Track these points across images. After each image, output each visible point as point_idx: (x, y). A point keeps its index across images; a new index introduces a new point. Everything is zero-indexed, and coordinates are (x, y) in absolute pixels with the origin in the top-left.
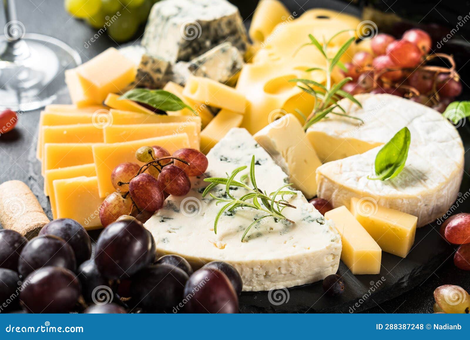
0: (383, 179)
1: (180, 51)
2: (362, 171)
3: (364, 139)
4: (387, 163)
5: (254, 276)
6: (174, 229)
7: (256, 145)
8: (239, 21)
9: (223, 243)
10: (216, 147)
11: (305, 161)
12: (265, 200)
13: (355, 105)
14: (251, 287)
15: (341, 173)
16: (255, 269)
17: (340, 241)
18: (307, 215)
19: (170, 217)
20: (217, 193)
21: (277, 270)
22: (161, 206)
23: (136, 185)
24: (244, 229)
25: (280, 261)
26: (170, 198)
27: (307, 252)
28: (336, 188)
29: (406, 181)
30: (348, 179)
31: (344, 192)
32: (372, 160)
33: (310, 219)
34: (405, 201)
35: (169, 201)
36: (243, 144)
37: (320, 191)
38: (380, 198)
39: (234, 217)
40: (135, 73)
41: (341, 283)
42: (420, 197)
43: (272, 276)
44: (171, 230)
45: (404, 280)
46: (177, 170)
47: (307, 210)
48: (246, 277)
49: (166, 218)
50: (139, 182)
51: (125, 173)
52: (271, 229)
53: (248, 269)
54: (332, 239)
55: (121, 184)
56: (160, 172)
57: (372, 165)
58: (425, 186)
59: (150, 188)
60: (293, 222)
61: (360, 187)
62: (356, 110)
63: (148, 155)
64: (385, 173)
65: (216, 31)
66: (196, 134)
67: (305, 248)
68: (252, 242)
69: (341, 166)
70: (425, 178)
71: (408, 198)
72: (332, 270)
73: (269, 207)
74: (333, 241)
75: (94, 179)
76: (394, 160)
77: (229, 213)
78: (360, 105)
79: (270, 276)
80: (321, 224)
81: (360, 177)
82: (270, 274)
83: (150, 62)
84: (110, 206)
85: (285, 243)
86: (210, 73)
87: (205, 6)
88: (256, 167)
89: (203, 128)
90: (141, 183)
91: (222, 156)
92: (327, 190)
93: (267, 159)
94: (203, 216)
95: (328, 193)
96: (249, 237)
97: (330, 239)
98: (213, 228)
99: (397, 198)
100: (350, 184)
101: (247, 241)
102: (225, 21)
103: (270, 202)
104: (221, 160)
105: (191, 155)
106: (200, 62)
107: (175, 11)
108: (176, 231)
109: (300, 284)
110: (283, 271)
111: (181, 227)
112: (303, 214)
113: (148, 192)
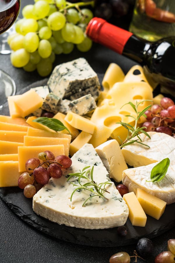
0: (154, 181)
1: (65, 93)
2: (145, 175)
3: (148, 157)
4: (157, 173)
5: (86, 223)
6: (52, 196)
7: (96, 154)
8: (97, 80)
9: (74, 206)
10: (77, 153)
11: (119, 164)
12: (96, 187)
13: (147, 137)
14: (84, 227)
15: (134, 175)
16: (87, 220)
17: (128, 212)
18: (115, 196)
19: (51, 189)
20: (74, 178)
21: (97, 222)
22: (47, 183)
23: (37, 172)
24: (84, 200)
25: (99, 219)
26: (52, 179)
27: (112, 215)
28: (131, 182)
29: (164, 183)
30: (137, 179)
31: (134, 184)
32: (151, 170)
33: (116, 198)
34: (162, 194)
35: (51, 180)
36: (90, 153)
37: (124, 180)
38: (151, 191)
39: (80, 193)
40: (42, 104)
41: (126, 231)
42: (169, 193)
43: (94, 224)
44: (51, 196)
45: (156, 231)
46: (57, 167)
47: (115, 193)
48: (82, 223)
49: (49, 189)
50: (38, 171)
51: (32, 165)
52: (97, 201)
53: (84, 220)
54: (125, 210)
55: (30, 169)
56: (49, 167)
57: (150, 173)
58: (173, 187)
59: (43, 175)
60: (108, 199)
61: (142, 184)
62: (148, 140)
63: (44, 157)
64: (155, 179)
65: (85, 84)
66: (68, 145)
67: (111, 214)
68: (87, 208)
69: (135, 172)
70: (174, 183)
71: (164, 193)
72: (123, 223)
73: (97, 191)
74: (125, 211)
75: (17, 162)
76: (160, 172)
77: (79, 190)
78: (150, 138)
79: (93, 224)
80: (121, 201)
81: (143, 178)
82: (93, 223)
83: (51, 99)
84: (24, 179)
85: (102, 210)
86: (79, 109)
87: (81, 70)
88: (95, 166)
89: (72, 141)
90: (39, 172)
91: (79, 158)
92: (127, 181)
93: (100, 163)
94: (66, 190)
95: (127, 183)
96: (86, 204)
97: (124, 211)
98: (70, 197)
99: (159, 192)
100: (138, 182)
101: (85, 206)
102: (90, 80)
103: (98, 189)
104: (78, 160)
105: (64, 160)
106: (74, 103)
107: (66, 71)
108: (53, 197)
109: (107, 228)
110: (100, 222)
111: (55, 195)
112: (113, 195)
113: (42, 177)
